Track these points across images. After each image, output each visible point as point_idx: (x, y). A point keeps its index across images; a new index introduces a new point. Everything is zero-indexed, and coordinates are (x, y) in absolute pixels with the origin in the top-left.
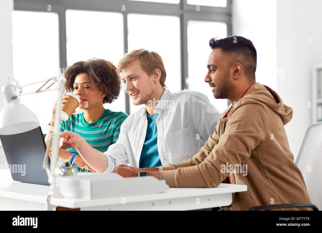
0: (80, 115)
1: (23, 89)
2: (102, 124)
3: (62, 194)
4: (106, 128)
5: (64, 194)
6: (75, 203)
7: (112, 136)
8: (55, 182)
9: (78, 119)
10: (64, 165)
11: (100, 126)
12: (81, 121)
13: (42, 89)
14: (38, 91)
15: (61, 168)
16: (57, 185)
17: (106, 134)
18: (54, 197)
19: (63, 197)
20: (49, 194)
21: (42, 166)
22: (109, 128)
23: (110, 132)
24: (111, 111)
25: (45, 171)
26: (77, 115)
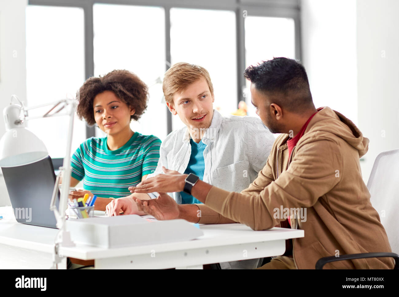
0: (102, 140)
1: (29, 112)
2: (129, 151)
3: (72, 242)
4: (134, 155)
5: (75, 242)
6: (88, 254)
7: (142, 165)
8: (64, 227)
9: (100, 145)
10: (77, 205)
11: (127, 153)
12: (103, 147)
13: (50, 114)
14: (45, 116)
15: (73, 208)
16: (67, 231)
17: (134, 163)
18: (63, 246)
19: (74, 245)
20: (56, 242)
21: (50, 207)
22: (137, 155)
23: (139, 160)
24: (141, 134)
25: (53, 212)
26: (98, 140)
